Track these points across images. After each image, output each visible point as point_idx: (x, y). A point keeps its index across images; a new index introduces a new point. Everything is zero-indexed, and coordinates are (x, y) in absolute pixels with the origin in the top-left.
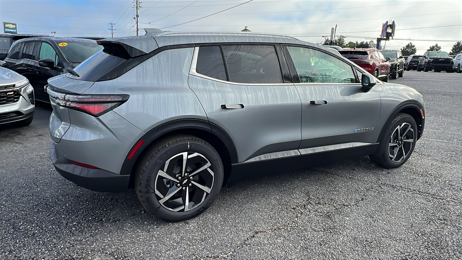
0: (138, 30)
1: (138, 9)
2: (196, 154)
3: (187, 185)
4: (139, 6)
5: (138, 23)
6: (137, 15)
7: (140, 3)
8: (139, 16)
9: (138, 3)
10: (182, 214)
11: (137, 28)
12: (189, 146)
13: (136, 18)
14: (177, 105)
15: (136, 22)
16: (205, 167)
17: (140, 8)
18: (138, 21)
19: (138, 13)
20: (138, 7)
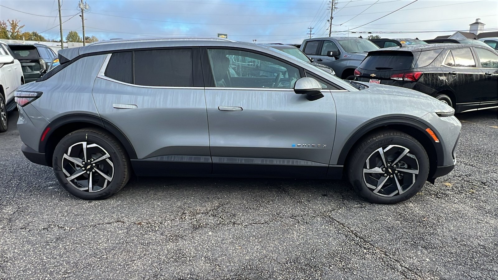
0: (330, 33)
1: (333, 11)
2: (94, 145)
3: (90, 170)
4: (335, 7)
5: (332, 25)
6: (331, 17)
7: (336, 4)
8: (333, 18)
9: (334, 4)
10: (86, 193)
11: (330, 31)
12: (86, 137)
13: (330, 20)
14: (74, 102)
15: (330, 25)
16: (104, 157)
17: (335, 10)
18: (332, 23)
19: (333, 14)
20: (333, 8)
